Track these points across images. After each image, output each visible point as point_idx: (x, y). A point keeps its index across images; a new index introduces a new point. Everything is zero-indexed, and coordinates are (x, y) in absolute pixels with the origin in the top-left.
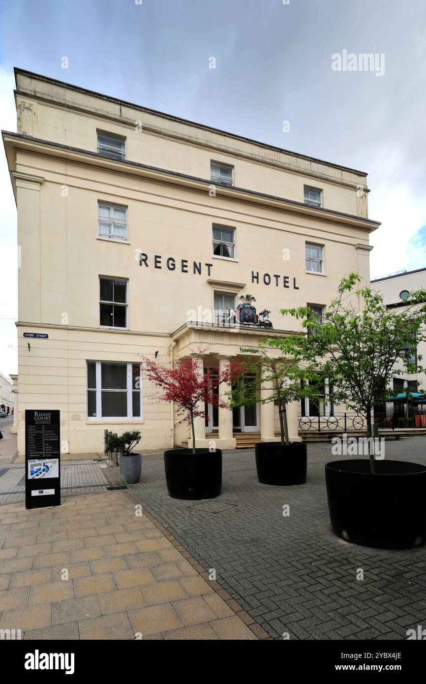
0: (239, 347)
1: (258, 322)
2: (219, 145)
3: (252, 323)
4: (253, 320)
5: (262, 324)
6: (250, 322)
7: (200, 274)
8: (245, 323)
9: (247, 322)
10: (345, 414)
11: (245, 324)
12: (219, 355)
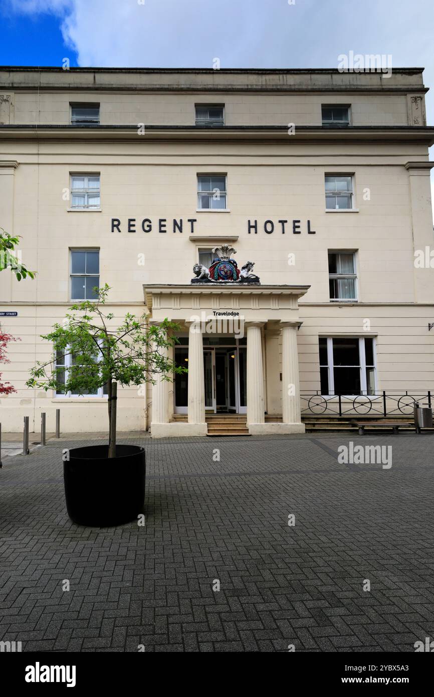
0: (212, 311)
1: (238, 278)
2: (205, 85)
3: (230, 281)
4: (232, 276)
5: (244, 280)
6: (227, 279)
7: (181, 232)
8: (221, 280)
9: (223, 279)
10: (384, 392)
11: (221, 282)
12: (186, 321)
